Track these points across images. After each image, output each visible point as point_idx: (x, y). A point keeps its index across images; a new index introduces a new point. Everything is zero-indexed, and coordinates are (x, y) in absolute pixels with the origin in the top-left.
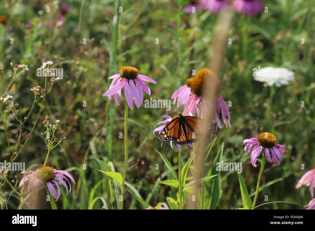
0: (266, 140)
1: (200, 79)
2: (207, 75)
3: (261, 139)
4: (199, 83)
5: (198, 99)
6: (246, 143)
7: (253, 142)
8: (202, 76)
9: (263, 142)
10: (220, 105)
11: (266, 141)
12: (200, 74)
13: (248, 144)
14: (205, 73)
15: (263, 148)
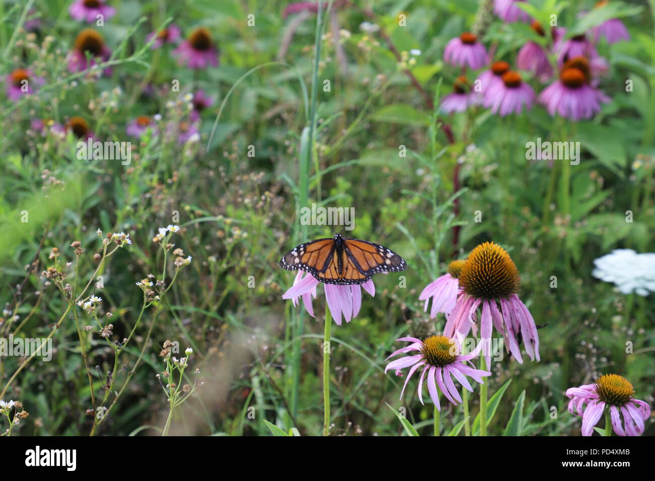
0: (611, 391)
1: (478, 263)
2: (493, 257)
3: (603, 387)
4: (476, 273)
5: (475, 303)
6: (572, 394)
7: (586, 394)
8: (481, 257)
9: (606, 394)
10: (519, 318)
11: (612, 393)
12: (478, 255)
13: (575, 398)
14: (488, 251)
15: (607, 407)
